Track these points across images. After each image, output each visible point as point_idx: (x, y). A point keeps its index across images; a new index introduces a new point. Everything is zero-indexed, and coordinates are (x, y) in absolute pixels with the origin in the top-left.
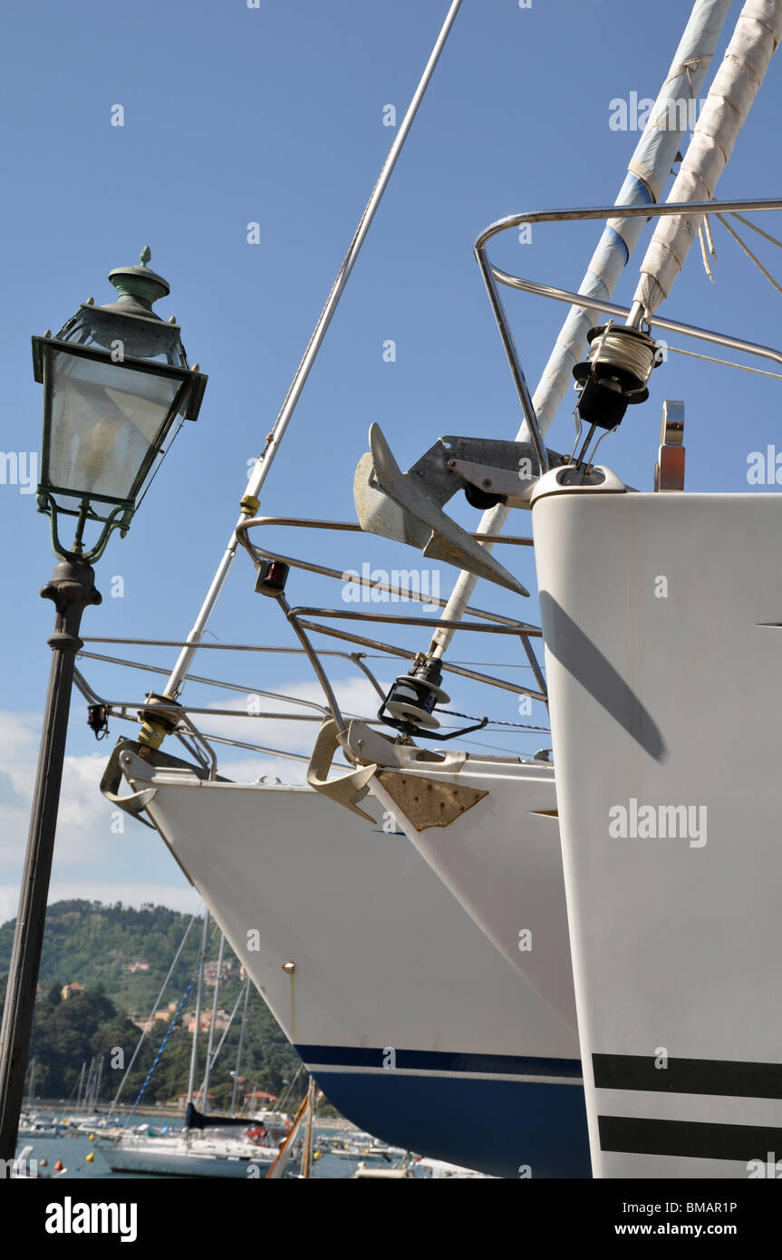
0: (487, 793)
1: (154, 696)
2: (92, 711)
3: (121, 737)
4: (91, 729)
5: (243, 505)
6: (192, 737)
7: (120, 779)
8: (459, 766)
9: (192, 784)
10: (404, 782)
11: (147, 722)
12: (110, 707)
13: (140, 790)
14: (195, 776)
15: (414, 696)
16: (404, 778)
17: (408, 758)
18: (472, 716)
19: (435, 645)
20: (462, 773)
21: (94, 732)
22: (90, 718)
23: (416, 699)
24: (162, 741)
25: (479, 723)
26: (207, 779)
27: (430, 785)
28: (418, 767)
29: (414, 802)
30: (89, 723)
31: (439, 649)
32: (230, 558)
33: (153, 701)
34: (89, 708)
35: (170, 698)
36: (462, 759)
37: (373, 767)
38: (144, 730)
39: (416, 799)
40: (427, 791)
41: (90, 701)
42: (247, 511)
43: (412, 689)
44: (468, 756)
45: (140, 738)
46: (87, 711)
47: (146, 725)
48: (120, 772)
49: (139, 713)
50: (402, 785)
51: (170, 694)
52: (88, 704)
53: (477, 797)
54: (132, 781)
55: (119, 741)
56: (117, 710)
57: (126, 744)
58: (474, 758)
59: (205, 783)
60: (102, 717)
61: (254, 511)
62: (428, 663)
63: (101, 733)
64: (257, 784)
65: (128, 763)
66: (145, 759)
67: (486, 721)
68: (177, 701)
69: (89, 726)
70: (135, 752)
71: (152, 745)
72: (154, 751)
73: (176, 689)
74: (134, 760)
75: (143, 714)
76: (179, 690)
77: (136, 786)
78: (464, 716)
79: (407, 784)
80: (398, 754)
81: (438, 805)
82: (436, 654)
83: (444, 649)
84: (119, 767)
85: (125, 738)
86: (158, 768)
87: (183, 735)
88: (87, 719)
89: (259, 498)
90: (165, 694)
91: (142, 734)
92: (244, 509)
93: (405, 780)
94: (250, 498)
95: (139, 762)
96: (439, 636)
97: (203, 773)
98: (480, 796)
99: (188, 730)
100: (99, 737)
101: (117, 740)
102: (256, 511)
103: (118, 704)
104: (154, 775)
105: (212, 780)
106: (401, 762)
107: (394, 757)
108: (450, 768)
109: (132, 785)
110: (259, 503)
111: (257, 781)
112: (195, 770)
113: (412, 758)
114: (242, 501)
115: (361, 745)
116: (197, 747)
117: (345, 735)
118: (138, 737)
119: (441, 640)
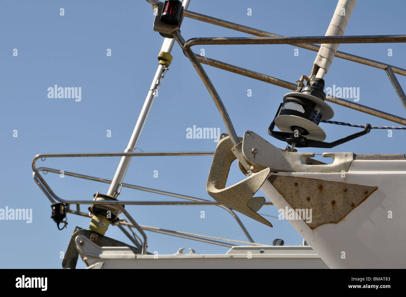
0: (376, 189)
1: (100, 196)
2: (54, 208)
3: (77, 227)
4: (54, 222)
5: (160, 58)
6: (129, 226)
7: (77, 258)
8: (347, 166)
9: (129, 258)
10: (296, 184)
11: (95, 215)
12: (67, 205)
13: (91, 265)
14: (131, 251)
15: (301, 109)
16: (295, 181)
17: (299, 163)
18: (355, 124)
19: (317, 68)
20: (350, 172)
21: (56, 224)
22: (53, 213)
23: (303, 111)
24: (107, 229)
25: (363, 130)
26: (140, 253)
27: (320, 185)
28: (308, 170)
29: (306, 202)
30: (52, 217)
31: (321, 71)
32: (152, 96)
33: (99, 199)
34: (52, 206)
35: (112, 197)
36: (350, 159)
37: (266, 172)
38: (93, 221)
39: (309, 199)
40: (318, 191)
41: (52, 201)
42: (163, 62)
43: (298, 103)
44: (355, 156)
45: (91, 227)
46: (51, 208)
47: (94, 217)
48: (77, 253)
49: (89, 209)
50: (294, 187)
51: (112, 194)
52: (51, 204)
53: (367, 193)
54: (85, 258)
55: (75, 230)
56: (73, 207)
57: (81, 232)
58: (361, 158)
59: (139, 256)
60: (62, 212)
61: (168, 62)
62: (312, 83)
63: (62, 225)
64: (178, 255)
65: (82, 244)
66: (94, 242)
67: (369, 128)
68: (117, 199)
69: (52, 220)
70: (87, 237)
71: (99, 231)
72: (101, 236)
73: (116, 191)
74: (86, 243)
75: (92, 209)
76: (119, 191)
77: (89, 262)
78: (349, 125)
79: (299, 185)
80: (289, 159)
81: (329, 203)
82: (319, 75)
83: (326, 72)
84: (75, 248)
85: (80, 228)
86: (104, 247)
87: (124, 226)
88: (51, 214)
89: (171, 54)
90: (108, 194)
91: (92, 224)
92: (161, 61)
93: (297, 182)
94: (164, 54)
95: (90, 244)
96: (320, 60)
97: (137, 251)
98: (369, 192)
99: (126, 222)
100: (61, 228)
101: (74, 230)
102: (170, 63)
103: (73, 202)
104: (102, 253)
105: (144, 253)
106: (292, 166)
107: (286, 162)
108: (339, 168)
109: (85, 261)
110: (172, 57)
111: (178, 253)
112: (131, 248)
113: (303, 163)
114: (159, 55)
115: (254, 153)
116: (134, 234)
117: (239, 147)
118: (89, 226)
119: (322, 63)
